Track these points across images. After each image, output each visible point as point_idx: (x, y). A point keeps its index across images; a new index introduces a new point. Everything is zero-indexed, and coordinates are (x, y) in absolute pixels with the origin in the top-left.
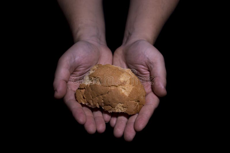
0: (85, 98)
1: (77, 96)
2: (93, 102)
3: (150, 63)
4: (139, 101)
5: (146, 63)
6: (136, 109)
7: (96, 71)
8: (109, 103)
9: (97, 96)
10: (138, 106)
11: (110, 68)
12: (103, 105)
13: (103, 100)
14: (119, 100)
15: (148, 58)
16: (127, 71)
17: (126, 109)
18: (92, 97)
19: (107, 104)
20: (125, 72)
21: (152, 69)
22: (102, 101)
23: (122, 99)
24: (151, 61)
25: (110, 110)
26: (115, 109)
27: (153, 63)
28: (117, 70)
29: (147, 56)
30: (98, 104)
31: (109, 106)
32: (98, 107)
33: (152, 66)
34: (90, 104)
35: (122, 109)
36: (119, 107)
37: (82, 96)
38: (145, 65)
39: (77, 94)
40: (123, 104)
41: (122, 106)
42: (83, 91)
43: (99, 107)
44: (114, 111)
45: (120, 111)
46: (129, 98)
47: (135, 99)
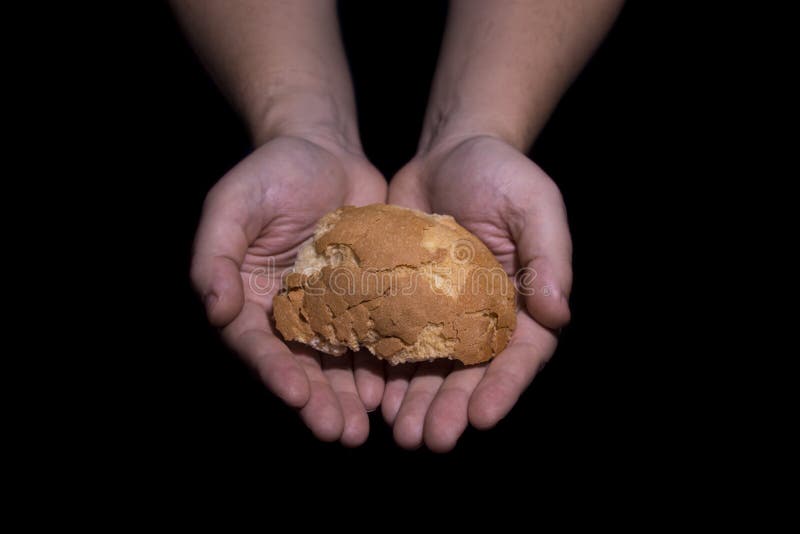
0: (307, 319)
1: (278, 316)
2: (336, 332)
3: (514, 213)
4: (494, 315)
5: (499, 212)
6: (487, 344)
7: (337, 225)
8: (395, 329)
9: (349, 308)
10: (492, 331)
11: (383, 212)
12: (371, 336)
13: (370, 318)
14: (427, 313)
15: (506, 198)
16: (442, 223)
17: (453, 344)
18: (331, 314)
19: (386, 333)
20: (438, 223)
21: (520, 233)
22: (369, 323)
23: (436, 310)
24: (518, 205)
25: (400, 352)
26: (415, 349)
27: (524, 212)
28: (410, 218)
29: (503, 190)
30: (354, 338)
31: (392, 339)
32: (356, 347)
33: (522, 224)
34: (324, 340)
35: (441, 345)
36: (429, 340)
37: (296, 316)
38: (498, 221)
39: (276, 309)
40: (440, 328)
41: (438, 333)
42: (297, 296)
43: (358, 350)
44: (410, 356)
45: (434, 354)
46: (461, 304)
47: (481, 306)
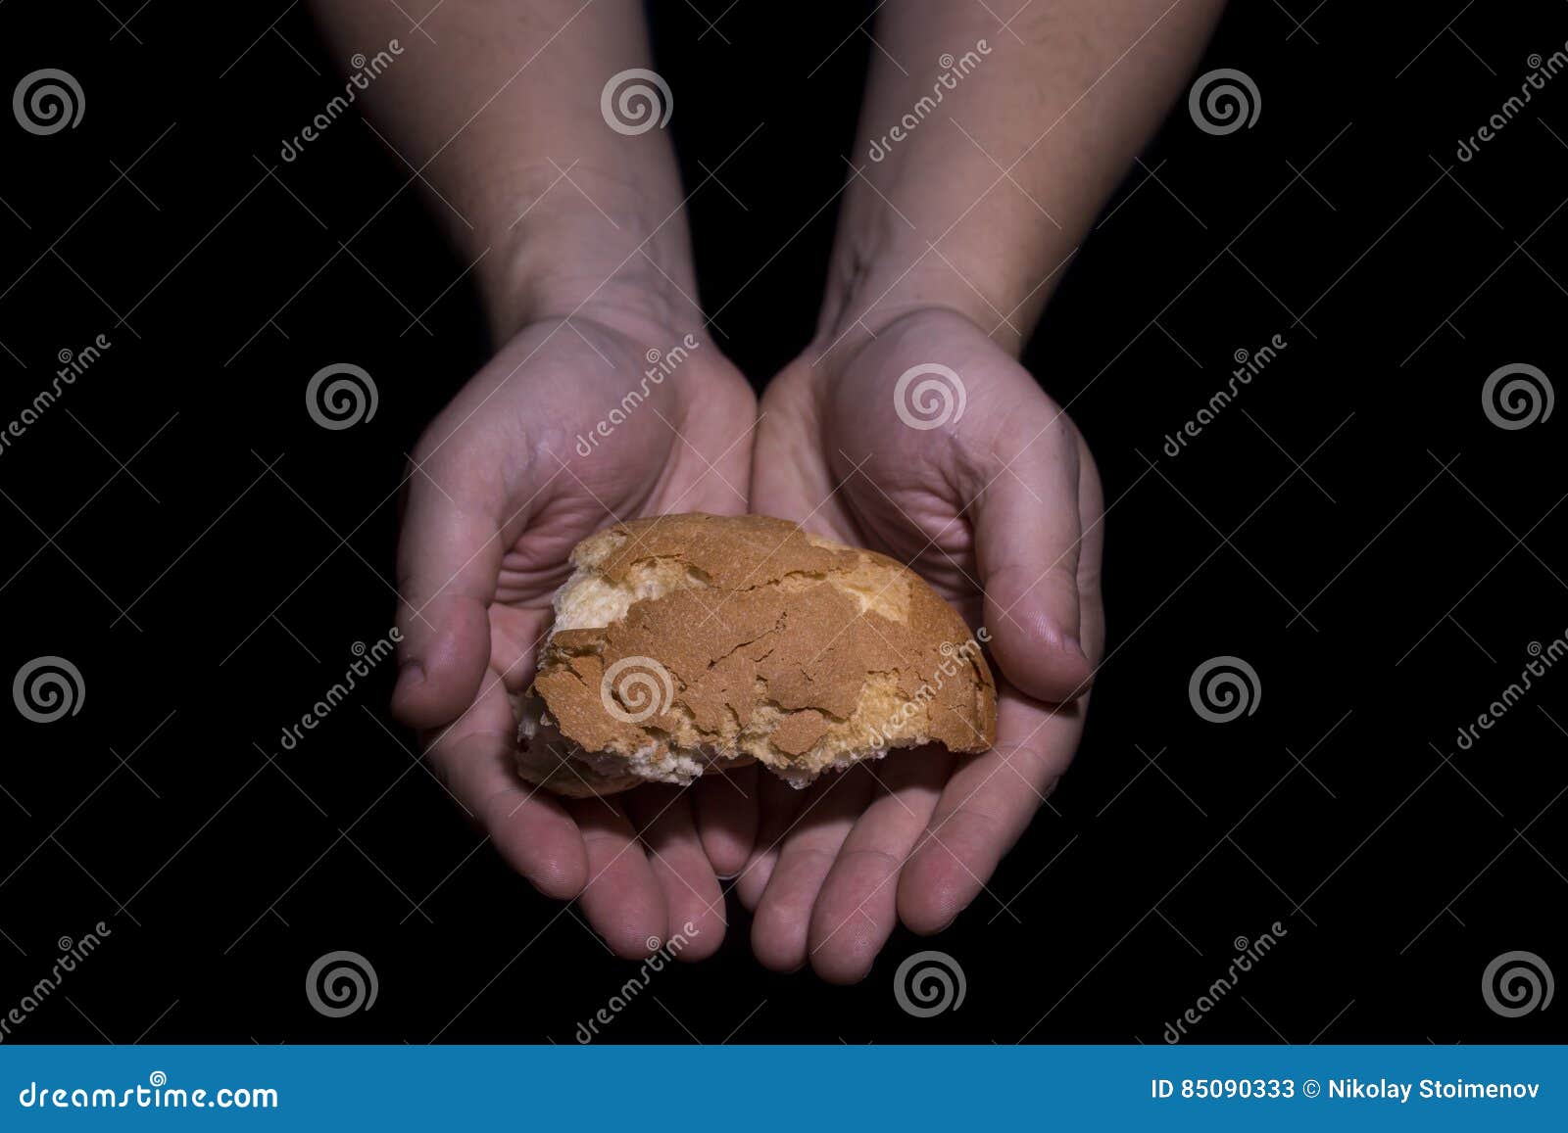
2: (692, 716)
3: (970, 472)
5: (942, 471)
8: (811, 691)
9: (713, 662)
13: (759, 678)
15: (954, 443)
18: (677, 684)
19: (795, 704)
22: (759, 688)
24: (976, 456)
26: (853, 728)
30: (730, 724)
31: (805, 713)
36: (878, 706)
40: (894, 679)
41: (891, 690)
